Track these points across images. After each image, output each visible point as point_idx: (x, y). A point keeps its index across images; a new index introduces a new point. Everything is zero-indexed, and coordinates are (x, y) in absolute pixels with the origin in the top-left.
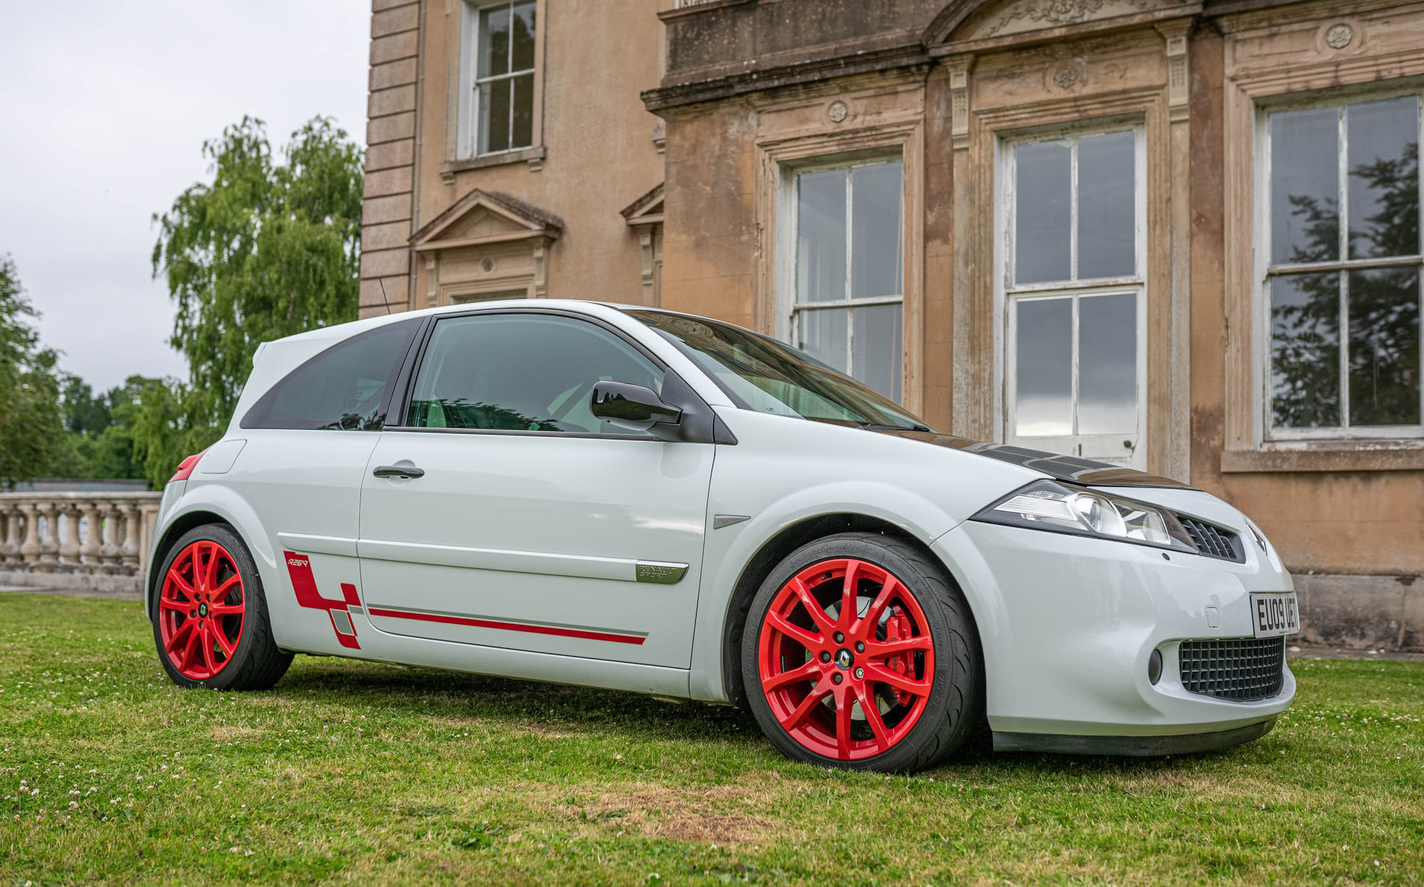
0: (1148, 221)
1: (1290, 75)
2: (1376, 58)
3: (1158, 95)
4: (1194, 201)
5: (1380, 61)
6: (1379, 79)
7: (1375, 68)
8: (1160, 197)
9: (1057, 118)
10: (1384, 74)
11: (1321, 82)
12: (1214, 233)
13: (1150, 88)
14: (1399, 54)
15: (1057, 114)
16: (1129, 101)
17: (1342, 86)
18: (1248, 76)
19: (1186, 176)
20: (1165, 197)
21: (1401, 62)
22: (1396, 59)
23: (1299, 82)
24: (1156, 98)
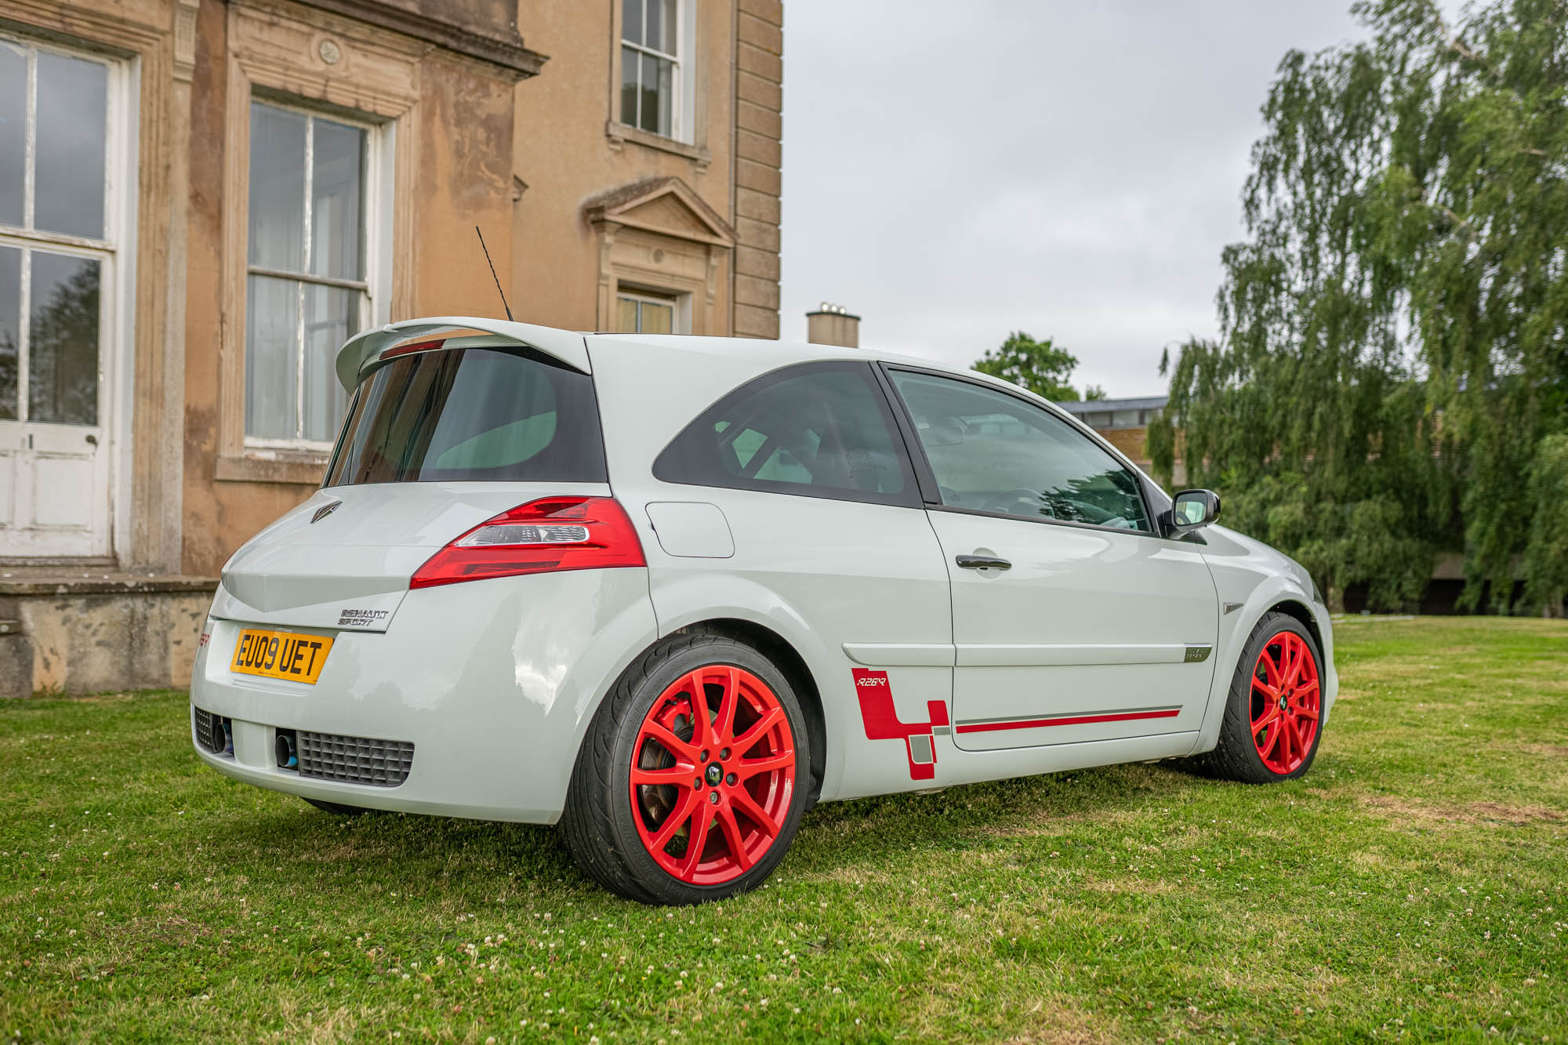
0: (141, 183)
1: (289, 73)
2: (357, 86)
3: (157, 39)
4: (194, 176)
5: (361, 91)
6: (358, 108)
7: (355, 96)
8: (157, 159)
9: (34, 19)
10: (362, 104)
11: (312, 91)
12: (211, 217)
13: (152, 29)
14: (375, 91)
15: (33, 14)
16: (123, 34)
17: (327, 102)
18: (250, 58)
19: (186, 144)
20: (163, 161)
21: (375, 98)
22: (372, 94)
23: (294, 83)
24: (154, 42)
